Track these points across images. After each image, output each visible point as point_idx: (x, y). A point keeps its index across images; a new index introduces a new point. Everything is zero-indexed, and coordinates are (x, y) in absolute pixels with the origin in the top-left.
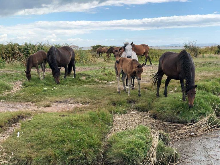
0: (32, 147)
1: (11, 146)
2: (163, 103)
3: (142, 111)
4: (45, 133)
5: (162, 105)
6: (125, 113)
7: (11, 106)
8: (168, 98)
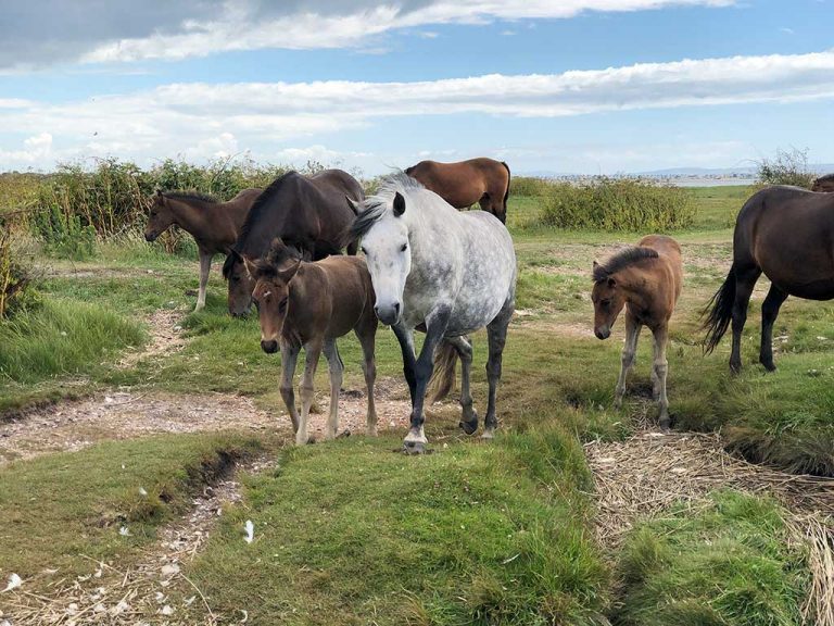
0: (322, 585)
1: (228, 579)
2: (775, 396)
3: (686, 429)
4: (362, 525)
5: (772, 404)
6: (622, 437)
7: (163, 408)
8: (778, 374)
